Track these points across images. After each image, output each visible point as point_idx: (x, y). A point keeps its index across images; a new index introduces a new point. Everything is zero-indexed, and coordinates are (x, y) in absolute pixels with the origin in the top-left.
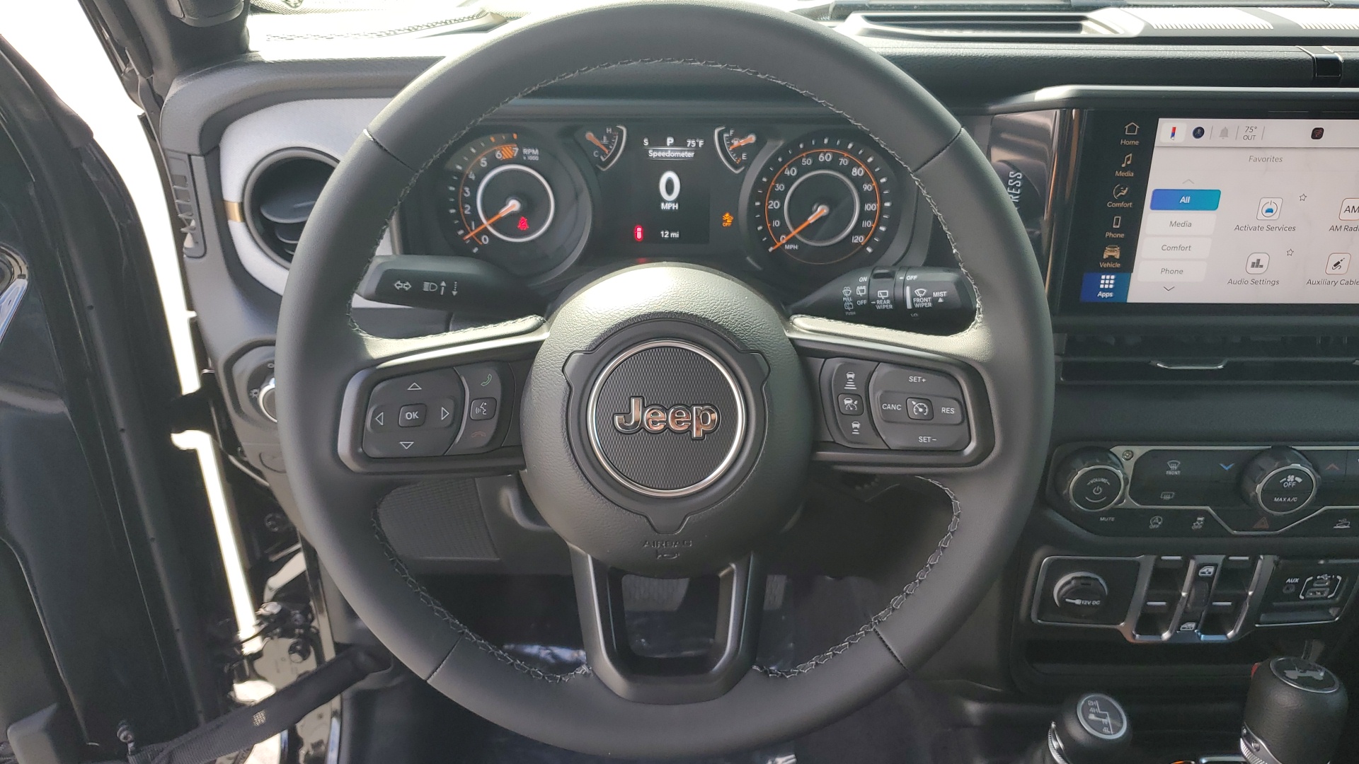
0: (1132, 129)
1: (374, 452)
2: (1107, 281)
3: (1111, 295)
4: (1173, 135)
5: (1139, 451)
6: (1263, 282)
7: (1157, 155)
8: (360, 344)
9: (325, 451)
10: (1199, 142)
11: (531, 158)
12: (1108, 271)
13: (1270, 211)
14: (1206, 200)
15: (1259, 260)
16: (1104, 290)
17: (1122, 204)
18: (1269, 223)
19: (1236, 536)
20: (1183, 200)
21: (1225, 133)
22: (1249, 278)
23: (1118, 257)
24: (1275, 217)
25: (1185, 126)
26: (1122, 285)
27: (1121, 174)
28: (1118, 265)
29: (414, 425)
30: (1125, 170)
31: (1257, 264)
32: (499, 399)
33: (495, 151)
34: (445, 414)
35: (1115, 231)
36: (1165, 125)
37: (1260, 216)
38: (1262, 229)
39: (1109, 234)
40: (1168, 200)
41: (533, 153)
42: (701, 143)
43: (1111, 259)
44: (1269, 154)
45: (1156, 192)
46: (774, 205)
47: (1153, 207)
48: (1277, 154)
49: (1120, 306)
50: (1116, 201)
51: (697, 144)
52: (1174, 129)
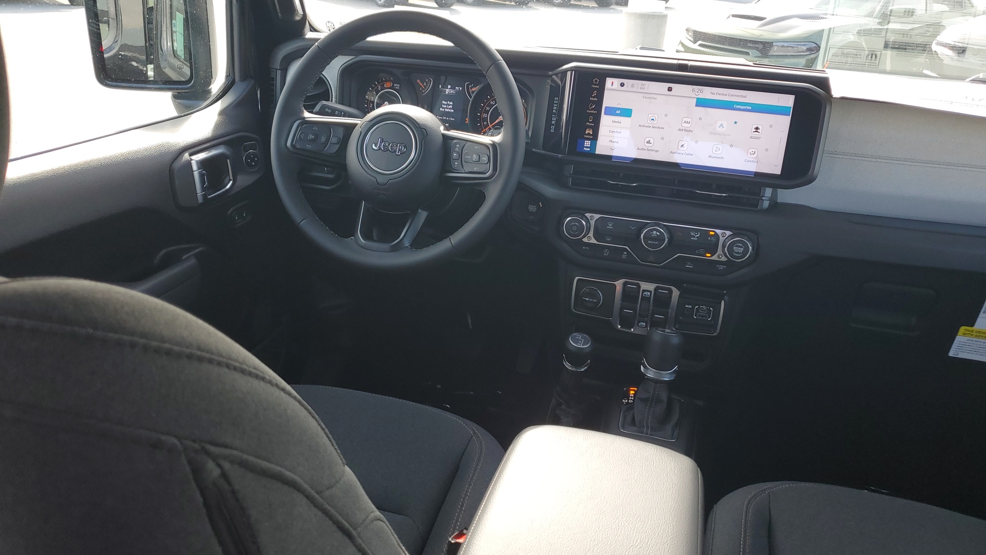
0: (596, 81)
1: (298, 146)
2: (587, 143)
3: (589, 149)
4: (612, 85)
5: (597, 216)
6: (652, 150)
7: (606, 93)
8: (303, 112)
9: (283, 142)
10: (622, 88)
11: (396, 88)
12: (588, 139)
13: (653, 120)
14: (627, 113)
15: (649, 140)
16: (586, 147)
17: (593, 112)
18: (653, 125)
19: (642, 265)
20: (617, 112)
21: (633, 86)
22: (646, 148)
23: (591, 133)
24: (655, 122)
25: (617, 82)
26: (593, 146)
27: (593, 99)
28: (592, 137)
29: (312, 141)
30: (594, 97)
31: (649, 142)
32: (341, 138)
33: (384, 84)
34: (323, 139)
35: (590, 122)
36: (609, 81)
37: (649, 122)
38: (650, 127)
39: (587, 123)
40: (611, 111)
41: (397, 86)
42: (461, 88)
43: (589, 134)
44: (651, 96)
45: (606, 107)
46: (485, 115)
47: (605, 114)
48: (655, 96)
49: (592, 155)
50: (591, 110)
51: (459, 89)
52: (613, 82)
